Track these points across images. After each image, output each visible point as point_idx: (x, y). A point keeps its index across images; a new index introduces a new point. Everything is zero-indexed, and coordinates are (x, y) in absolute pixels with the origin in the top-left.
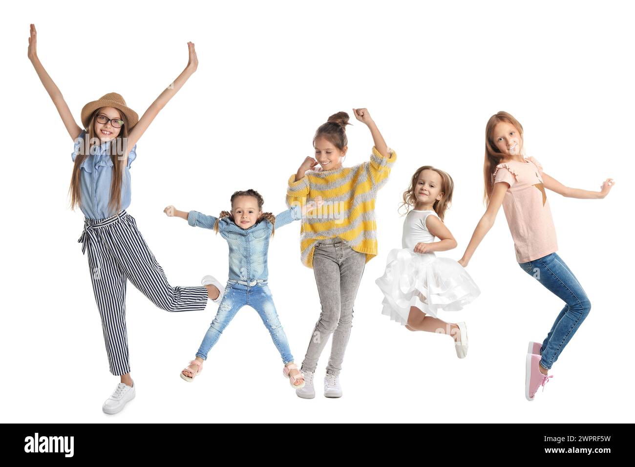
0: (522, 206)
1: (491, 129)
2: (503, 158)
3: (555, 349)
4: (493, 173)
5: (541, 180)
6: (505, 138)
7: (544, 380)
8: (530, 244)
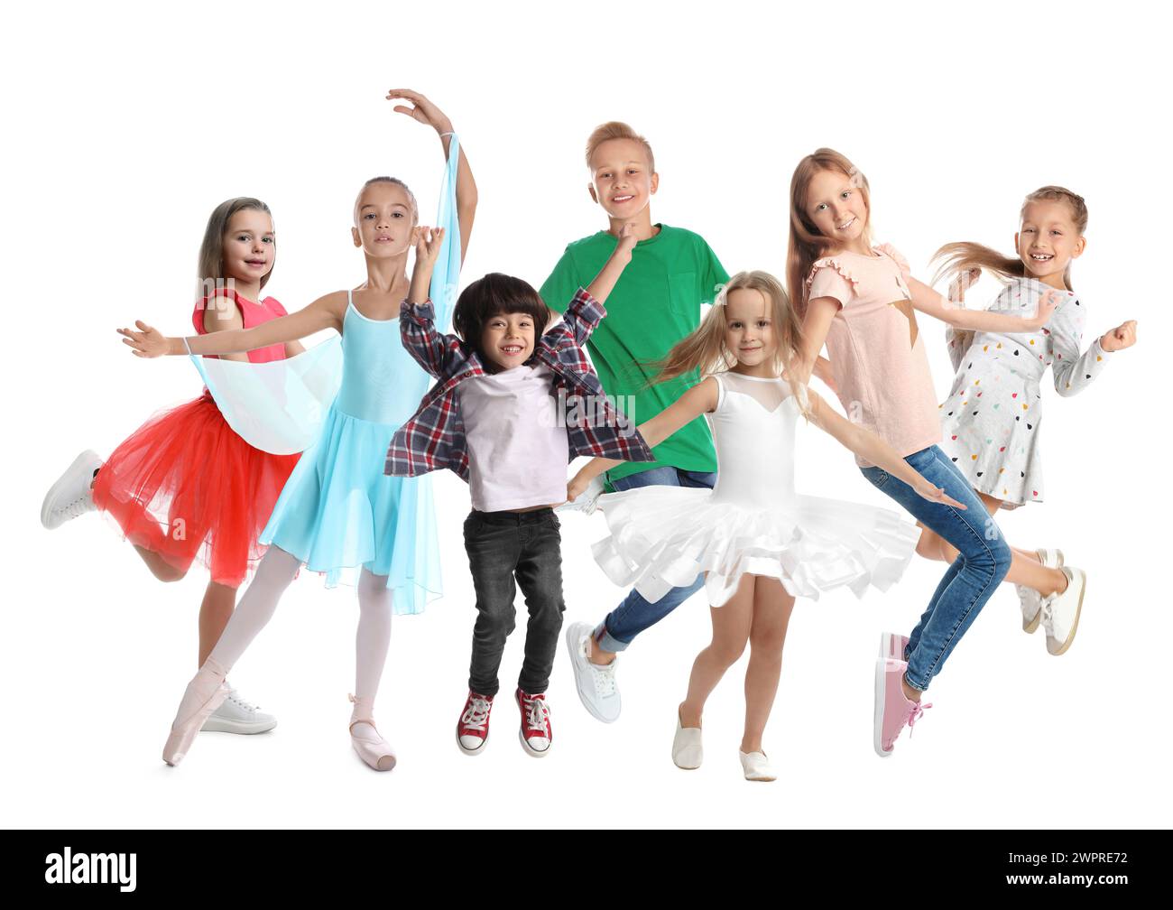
0: (867, 347)
1: (801, 186)
2: (826, 246)
3: (936, 649)
4: (806, 278)
5: (907, 293)
6: (831, 206)
7: (914, 714)
8: (883, 428)
